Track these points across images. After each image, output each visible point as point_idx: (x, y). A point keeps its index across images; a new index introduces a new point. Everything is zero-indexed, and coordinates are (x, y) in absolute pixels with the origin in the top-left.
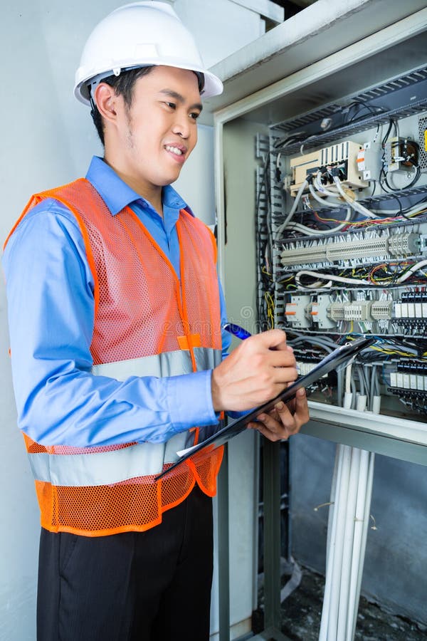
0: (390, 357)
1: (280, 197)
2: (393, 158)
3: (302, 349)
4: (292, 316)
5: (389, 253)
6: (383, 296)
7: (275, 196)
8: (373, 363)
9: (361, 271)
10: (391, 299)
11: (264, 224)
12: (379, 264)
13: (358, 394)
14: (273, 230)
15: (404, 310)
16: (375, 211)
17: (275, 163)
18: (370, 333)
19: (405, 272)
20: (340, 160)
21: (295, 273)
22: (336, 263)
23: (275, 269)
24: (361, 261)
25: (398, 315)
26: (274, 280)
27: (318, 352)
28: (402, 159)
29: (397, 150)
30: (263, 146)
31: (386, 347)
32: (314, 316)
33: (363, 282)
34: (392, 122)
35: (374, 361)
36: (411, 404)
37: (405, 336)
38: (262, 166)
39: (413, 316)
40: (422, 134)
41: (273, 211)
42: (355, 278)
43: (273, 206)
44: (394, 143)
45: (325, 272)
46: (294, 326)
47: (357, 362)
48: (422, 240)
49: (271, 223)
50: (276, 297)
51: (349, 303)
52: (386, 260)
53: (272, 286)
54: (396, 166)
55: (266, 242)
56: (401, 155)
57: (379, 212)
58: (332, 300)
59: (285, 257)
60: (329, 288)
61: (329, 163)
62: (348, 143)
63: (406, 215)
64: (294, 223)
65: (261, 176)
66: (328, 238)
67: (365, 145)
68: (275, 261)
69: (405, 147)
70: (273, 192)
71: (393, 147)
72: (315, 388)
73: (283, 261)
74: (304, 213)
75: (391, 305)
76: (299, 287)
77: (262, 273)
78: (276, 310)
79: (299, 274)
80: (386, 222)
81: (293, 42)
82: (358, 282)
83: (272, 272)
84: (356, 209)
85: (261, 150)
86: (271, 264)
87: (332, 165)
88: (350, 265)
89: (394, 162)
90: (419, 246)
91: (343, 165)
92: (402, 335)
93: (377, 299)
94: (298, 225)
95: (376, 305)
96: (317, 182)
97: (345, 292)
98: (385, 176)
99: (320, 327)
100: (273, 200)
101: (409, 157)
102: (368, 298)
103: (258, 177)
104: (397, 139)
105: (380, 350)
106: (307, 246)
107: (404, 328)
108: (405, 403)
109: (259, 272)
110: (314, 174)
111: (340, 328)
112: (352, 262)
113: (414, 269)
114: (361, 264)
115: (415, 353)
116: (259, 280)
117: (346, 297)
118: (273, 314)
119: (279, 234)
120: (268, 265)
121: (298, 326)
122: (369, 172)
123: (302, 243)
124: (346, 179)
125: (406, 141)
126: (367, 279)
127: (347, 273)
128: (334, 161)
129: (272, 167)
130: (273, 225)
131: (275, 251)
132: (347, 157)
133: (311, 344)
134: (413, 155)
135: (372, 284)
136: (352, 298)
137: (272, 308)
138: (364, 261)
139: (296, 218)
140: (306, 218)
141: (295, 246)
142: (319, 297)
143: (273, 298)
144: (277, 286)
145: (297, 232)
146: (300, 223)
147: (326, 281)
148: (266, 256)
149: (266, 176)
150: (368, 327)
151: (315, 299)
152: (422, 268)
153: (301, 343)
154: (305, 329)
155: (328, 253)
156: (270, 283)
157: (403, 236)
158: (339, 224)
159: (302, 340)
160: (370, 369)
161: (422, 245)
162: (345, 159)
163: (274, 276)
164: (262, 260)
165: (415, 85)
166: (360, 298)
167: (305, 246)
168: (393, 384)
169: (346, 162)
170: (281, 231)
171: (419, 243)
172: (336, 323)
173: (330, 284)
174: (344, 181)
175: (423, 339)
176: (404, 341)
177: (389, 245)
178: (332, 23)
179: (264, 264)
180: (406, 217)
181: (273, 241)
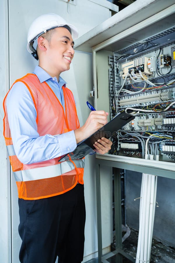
0: (162, 140)
1: (118, 80)
2: (161, 63)
3: (128, 138)
5: (161, 99)
6: (159, 116)
8: (156, 142)
9: (150, 107)
10: (162, 117)
11: (112, 90)
12: (157, 104)
13: (150, 155)
15: (167, 121)
16: (155, 83)
17: (116, 66)
18: (155, 130)
19: (167, 106)
20: (141, 64)
21: (125, 109)
22: (141, 104)
23: (117, 107)
24: (150, 103)
25: (165, 123)
26: (117, 112)
27: (134, 139)
28: (165, 63)
29: (163, 60)
30: (111, 60)
31: (161, 136)
32: (132, 125)
33: (151, 111)
34: (161, 49)
35: (156, 141)
36: (171, 157)
37: (168, 131)
38: (111, 68)
39: (171, 123)
40: (172, 53)
41: (116, 85)
42: (148, 110)
43: (116, 83)
44: (161, 57)
45: (137, 108)
46: (125, 129)
47: (150, 142)
48: (174, 94)
49: (115, 89)
51: (146, 119)
52: (160, 102)
54: (163, 66)
55: (113, 97)
56: (165, 61)
57: (157, 84)
58: (139, 119)
60: (138, 114)
61: (137, 65)
62: (144, 58)
63: (167, 84)
64: (124, 89)
66: (137, 95)
67: (151, 58)
68: (117, 104)
69: (166, 58)
70: (116, 78)
71: (161, 58)
72: (133, 153)
73: (120, 104)
74: (128, 85)
75: (162, 119)
77: (112, 109)
79: (126, 109)
80: (159, 88)
83: (116, 109)
84: (148, 83)
86: (116, 106)
87: (138, 66)
88: (146, 104)
89: (162, 64)
91: (142, 66)
92: (167, 131)
93: (157, 117)
94: (126, 90)
95: (156, 119)
96: (133, 73)
97: (144, 115)
98: (159, 70)
99: (135, 129)
100: (116, 81)
101: (167, 62)
102: (153, 117)
103: (110, 72)
104: (163, 55)
105: (158, 137)
106: (129, 98)
107: (167, 128)
108: (168, 157)
109: (111, 109)
110: (131, 70)
111: (143, 129)
112: (147, 104)
113: (171, 105)
114: (150, 104)
115: (172, 137)
116: (111, 112)
117: (145, 117)
119: (118, 94)
120: (114, 106)
121: (126, 129)
122: (152, 69)
123: (127, 97)
124: (144, 71)
125: (166, 56)
126: (153, 110)
127: (145, 108)
128: (139, 65)
129: (115, 68)
130: (116, 91)
131: (117, 101)
133: (131, 136)
134: (169, 61)
135: (155, 112)
136: (147, 118)
138: (151, 103)
139: (125, 87)
140: (128, 87)
141: (125, 99)
145: (125, 93)
146: (126, 89)
147: (137, 111)
148: (114, 103)
149: (113, 72)
150: (154, 128)
152: (174, 105)
153: (128, 136)
154: (129, 130)
155: (138, 101)
156: (115, 113)
157: (166, 93)
158: (142, 89)
159: (128, 135)
160: (155, 144)
161: (174, 96)
162: (143, 64)
163: (117, 110)
164: (112, 104)
165: (169, 34)
166: (150, 117)
167: (128, 98)
168: (163, 150)
169: (144, 65)
170: (119, 93)
171: (172, 95)
172: (141, 128)
173: (138, 112)
174: (143, 72)
175: (174, 132)
176: (167, 133)
177: (161, 96)
178: (137, 12)
179: (113, 106)
180: (167, 85)
181: (116, 96)
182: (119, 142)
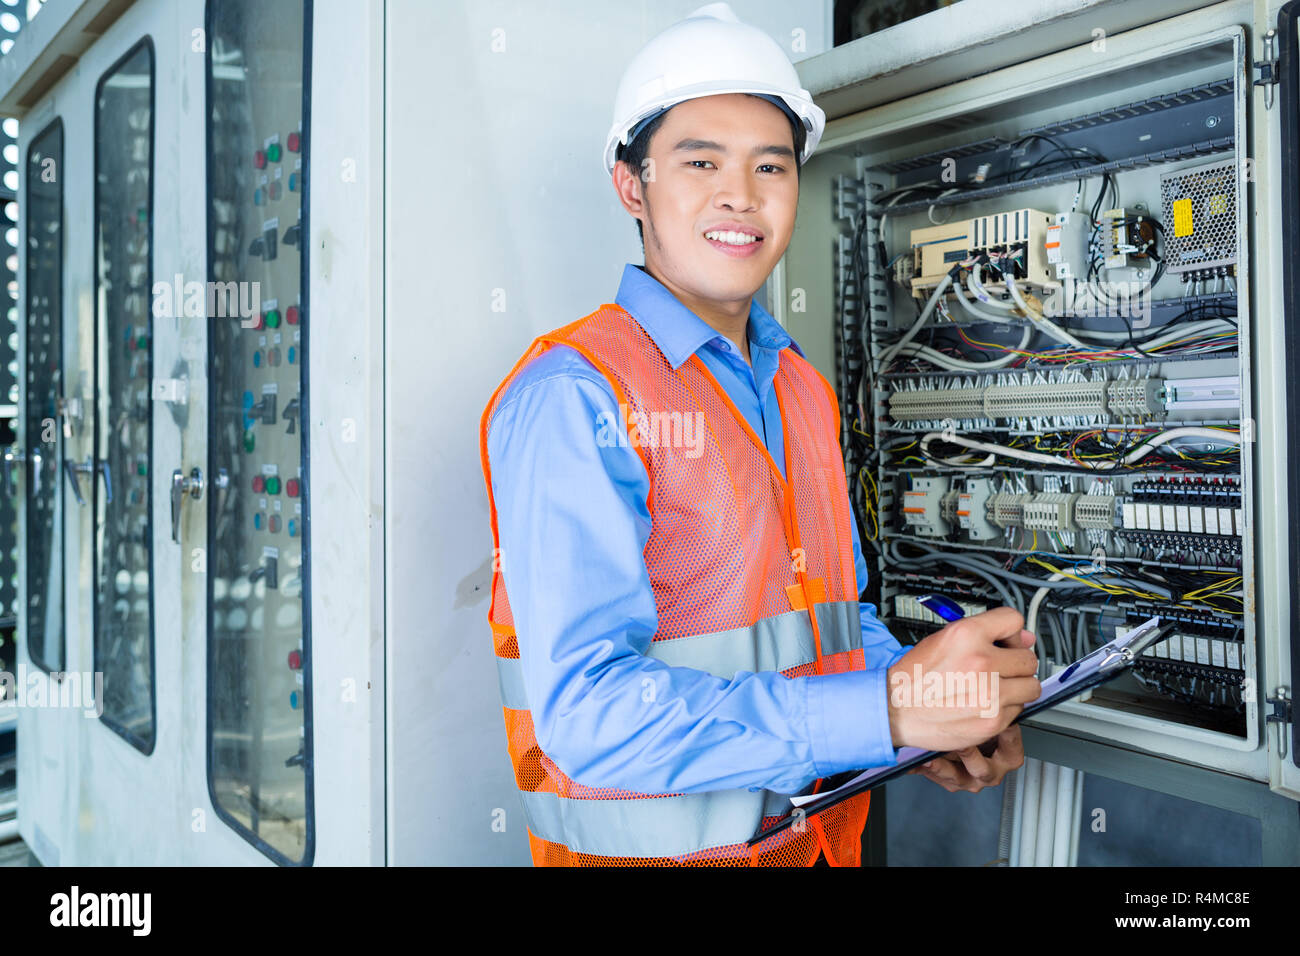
0: (1115, 599)
1: (883, 294)
2: (1115, 247)
3: (936, 575)
4: (917, 516)
5: (1109, 411)
6: (1093, 485)
7: (876, 292)
8: (1081, 608)
9: (1054, 441)
10: (1112, 492)
11: (855, 341)
12: (1087, 430)
13: (1048, 660)
14: (874, 354)
15: (1140, 516)
16: (1075, 332)
17: (876, 231)
18: (1072, 553)
19: (1138, 445)
20: (1011, 241)
21: (920, 435)
22: (1001, 422)
23: (879, 426)
24: (1051, 421)
25: (1129, 524)
26: (877, 446)
27: (970, 583)
28: (1133, 249)
29: (1122, 233)
30: (848, 198)
31: (1110, 582)
32: (962, 519)
33: (1058, 460)
34: (1106, 177)
35: (1082, 604)
36: (1157, 683)
37: (1145, 563)
38: (847, 233)
39: (1159, 528)
40: (1168, 206)
41: (873, 320)
42: (1040, 452)
43: (872, 311)
44: (1116, 220)
45: (983, 437)
46: (918, 531)
47: (1049, 606)
48: (1169, 390)
49: (869, 340)
50: (881, 477)
51: (1029, 497)
52: (1100, 425)
53: (873, 457)
54: (1122, 260)
55: (859, 374)
56: (1130, 241)
57: (1084, 333)
58: (993, 488)
59: (897, 405)
60: (990, 468)
61: (990, 244)
62: (1026, 213)
63: (1142, 347)
64: (918, 346)
65: (846, 253)
66: (983, 377)
67: (1058, 217)
68: (878, 411)
69: (1138, 226)
70: (873, 284)
71: (1117, 227)
73: (893, 412)
74: (936, 329)
75: (1112, 504)
76: (929, 463)
77: (851, 431)
78: (882, 502)
79: (927, 438)
80: (1102, 355)
81: (944, 52)
82: (1048, 459)
83: (871, 431)
84: (1039, 327)
85: (846, 205)
86: (870, 416)
87: (996, 250)
88: (1030, 427)
89: (1117, 253)
90: (1162, 400)
91: (1019, 253)
92: (1139, 560)
93: (1082, 491)
94: (926, 349)
95: (1083, 502)
96: (974, 280)
97: (1020, 475)
98: (1097, 272)
99: (972, 536)
100: (874, 300)
101: (1145, 246)
102: (1065, 489)
103: (841, 255)
104: (1120, 213)
105: (1097, 586)
106: (941, 386)
107: (1138, 545)
108: (1143, 681)
109: (845, 429)
110: (964, 264)
111: (1012, 540)
112: (1034, 423)
113: (1156, 441)
114: (1052, 429)
115: (1167, 594)
116: (846, 443)
117: (1022, 483)
118: (875, 507)
119: (885, 364)
120: (862, 418)
121: (926, 532)
122: (1067, 266)
123: (931, 380)
124: (1025, 276)
125: (1140, 219)
126: (1063, 454)
127: (1026, 444)
128: (1001, 243)
129: (871, 239)
130: (874, 346)
131: (878, 394)
132: (1026, 236)
133: (955, 568)
134: (1151, 242)
135: (1074, 465)
136: (1034, 488)
137: (873, 497)
138: (1057, 422)
139: (922, 337)
140: (941, 337)
141: (917, 385)
142: (970, 482)
143: (876, 477)
144: (883, 458)
145: (922, 360)
146: (927, 345)
147: (985, 455)
148: (860, 401)
149: (857, 250)
150: (1067, 541)
151: (961, 485)
152: (1171, 441)
153: (934, 563)
154: (940, 538)
155: (987, 404)
156: (867, 451)
157: (1136, 384)
158: (1008, 353)
159: (936, 560)
160: (1075, 618)
161: (1169, 399)
162: (1021, 240)
163: (877, 438)
164: (850, 407)
165: (1150, 115)
166: (1051, 485)
167: (936, 387)
169: (1024, 246)
170: (890, 358)
171: (1163, 395)
172: (1003, 531)
173: (990, 460)
174: (1021, 280)
175: (1179, 569)
176: (1141, 570)
177: (1109, 398)
179: (855, 413)
180: (1141, 352)
181: (875, 374)
182: (887, 587)
